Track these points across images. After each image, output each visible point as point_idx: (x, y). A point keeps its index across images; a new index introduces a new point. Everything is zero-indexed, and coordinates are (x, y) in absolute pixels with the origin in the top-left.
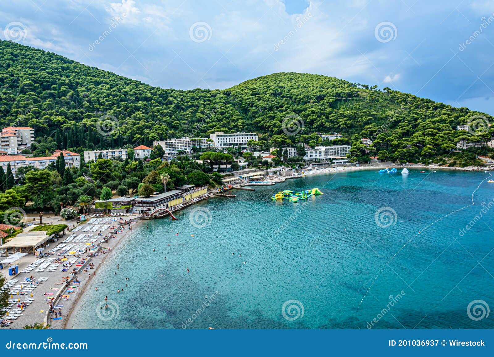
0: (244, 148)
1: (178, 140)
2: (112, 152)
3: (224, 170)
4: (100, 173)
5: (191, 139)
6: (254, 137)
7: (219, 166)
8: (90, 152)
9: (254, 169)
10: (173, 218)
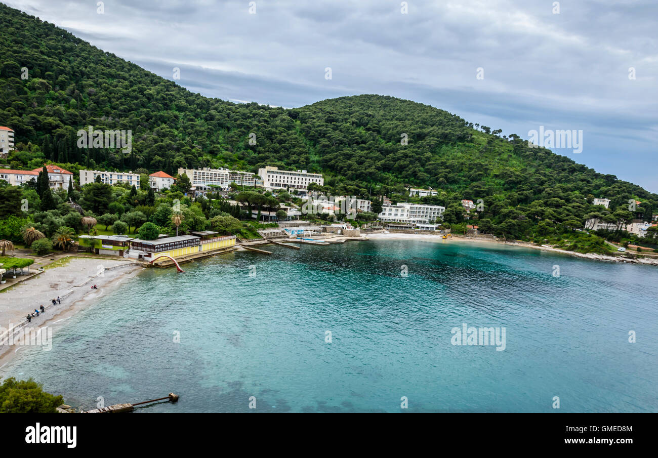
0: (303, 193)
1: (214, 171)
2: (118, 175)
3: (266, 218)
4: (95, 201)
5: (231, 171)
6: (318, 179)
7: (259, 212)
9: (308, 222)
10: (178, 269)
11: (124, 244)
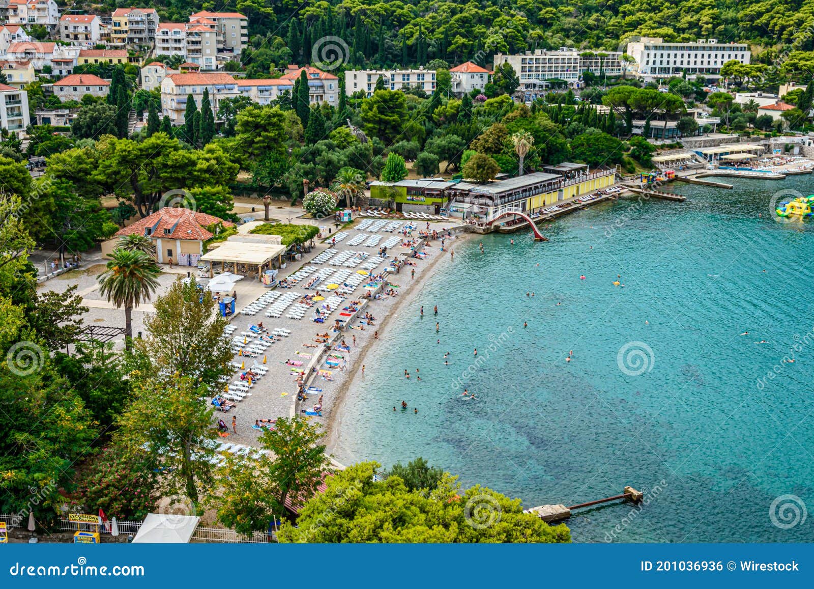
0: (712, 82)
1: (550, 55)
2: (404, 75)
3: (659, 133)
4: (380, 121)
5: (582, 52)
6: (739, 53)
7: (648, 124)
8: (357, 73)
9: (735, 136)
10: (537, 235)
11: (441, 194)
